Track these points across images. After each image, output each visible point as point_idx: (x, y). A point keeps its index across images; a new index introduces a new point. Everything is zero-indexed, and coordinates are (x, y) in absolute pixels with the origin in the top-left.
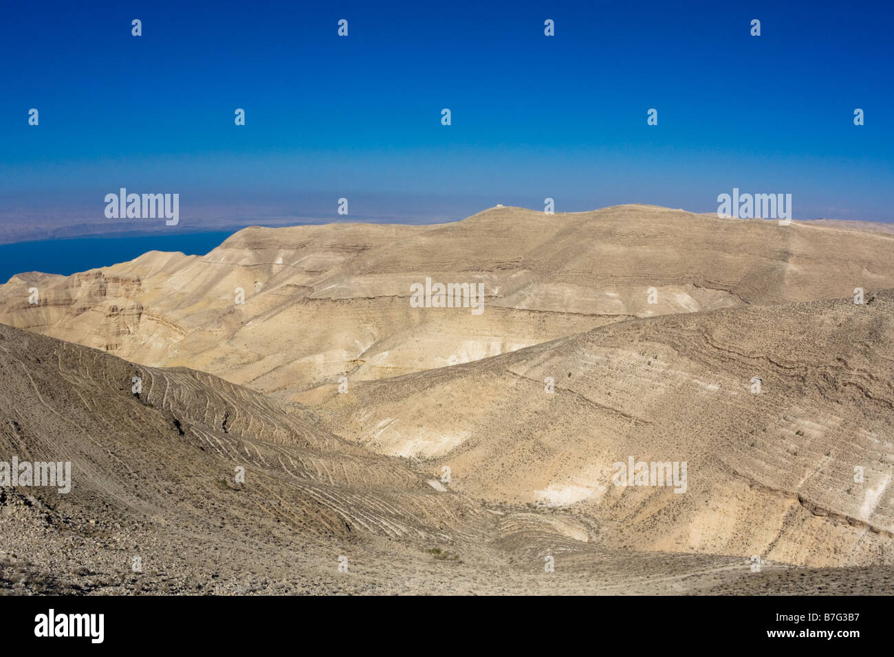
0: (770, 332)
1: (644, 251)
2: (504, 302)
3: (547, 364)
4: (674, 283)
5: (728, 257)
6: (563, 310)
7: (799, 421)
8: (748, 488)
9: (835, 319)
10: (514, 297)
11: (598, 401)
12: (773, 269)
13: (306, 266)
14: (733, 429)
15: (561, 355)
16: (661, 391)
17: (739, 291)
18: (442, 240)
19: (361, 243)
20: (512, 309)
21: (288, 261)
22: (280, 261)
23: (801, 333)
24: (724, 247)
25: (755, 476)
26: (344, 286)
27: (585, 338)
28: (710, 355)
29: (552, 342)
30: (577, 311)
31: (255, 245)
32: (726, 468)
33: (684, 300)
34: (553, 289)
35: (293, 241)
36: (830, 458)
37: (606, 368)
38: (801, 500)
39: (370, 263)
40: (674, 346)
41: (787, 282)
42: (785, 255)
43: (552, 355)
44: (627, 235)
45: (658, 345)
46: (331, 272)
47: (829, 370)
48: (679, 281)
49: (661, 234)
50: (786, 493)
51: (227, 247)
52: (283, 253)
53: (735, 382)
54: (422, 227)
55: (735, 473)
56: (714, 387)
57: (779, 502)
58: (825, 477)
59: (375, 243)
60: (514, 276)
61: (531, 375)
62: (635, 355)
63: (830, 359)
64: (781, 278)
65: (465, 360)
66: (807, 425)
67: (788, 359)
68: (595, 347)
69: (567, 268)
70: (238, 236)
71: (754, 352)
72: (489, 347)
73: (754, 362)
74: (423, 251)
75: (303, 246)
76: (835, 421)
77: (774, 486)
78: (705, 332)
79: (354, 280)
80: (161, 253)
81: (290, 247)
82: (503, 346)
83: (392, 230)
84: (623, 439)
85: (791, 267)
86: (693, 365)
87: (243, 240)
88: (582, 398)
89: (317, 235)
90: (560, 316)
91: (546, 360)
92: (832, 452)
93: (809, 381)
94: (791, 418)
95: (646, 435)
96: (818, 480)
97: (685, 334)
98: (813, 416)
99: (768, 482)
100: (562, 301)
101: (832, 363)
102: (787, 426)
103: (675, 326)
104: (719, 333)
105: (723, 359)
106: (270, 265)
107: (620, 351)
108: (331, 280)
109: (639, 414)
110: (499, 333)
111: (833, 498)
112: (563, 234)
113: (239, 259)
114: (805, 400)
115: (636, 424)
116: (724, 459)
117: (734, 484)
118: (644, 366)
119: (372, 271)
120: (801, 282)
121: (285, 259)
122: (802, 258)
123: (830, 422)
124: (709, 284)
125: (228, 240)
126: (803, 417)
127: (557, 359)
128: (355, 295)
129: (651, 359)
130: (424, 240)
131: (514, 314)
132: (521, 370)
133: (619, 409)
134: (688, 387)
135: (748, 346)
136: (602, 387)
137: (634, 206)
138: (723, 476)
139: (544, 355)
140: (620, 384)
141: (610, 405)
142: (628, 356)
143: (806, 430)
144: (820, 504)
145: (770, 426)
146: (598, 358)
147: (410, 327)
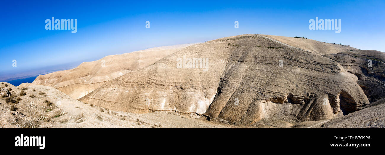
0: (136, 76)
1: (111, 65)
2: (87, 83)
3: (96, 94)
4: (118, 71)
5: (127, 62)
6: (98, 82)
7: (145, 93)
8: (139, 111)
9: (147, 70)
10: (89, 81)
11: (106, 100)
12: (137, 62)
13: (51, 82)
14: (133, 99)
15: (98, 92)
16: (118, 95)
17: (131, 69)
18: (74, 72)
19: (60, 75)
20: (89, 84)
21: (47, 81)
22: (46, 82)
23: (141, 75)
24: (126, 60)
25: (139, 107)
26: (57, 85)
27: (102, 87)
28: (126, 84)
29: (96, 89)
30: (101, 81)
31: (41, 79)
32: (133, 108)
33: (121, 74)
34: (96, 78)
35: (48, 77)
36: (153, 99)
37: (107, 93)
38: (150, 110)
39: (61, 79)
40: (118, 84)
41: (140, 64)
42: (139, 59)
43: (96, 92)
44: (107, 63)
45: (115, 85)
46: (55, 83)
47: (148, 81)
48: (119, 70)
49: (114, 61)
50: (146, 109)
51: (36, 80)
52: (46, 80)
53: (131, 89)
54: (70, 70)
55: (136, 108)
56: (127, 91)
57: (146, 111)
58: (153, 103)
59: (62, 75)
60: (88, 77)
61: (93, 98)
62: (112, 88)
63: (148, 79)
64: (138, 64)
65: (82, 97)
66: (146, 94)
67: (140, 81)
68: (104, 89)
69: (98, 72)
70: (38, 78)
71: (133, 82)
72: (86, 93)
73: (134, 84)
74: (71, 75)
75: (49, 78)
76: (152, 91)
77: (144, 108)
78: (124, 80)
79: (59, 84)
80: (24, 83)
81: (47, 79)
82: (88, 92)
83: (65, 71)
84: (112, 107)
85: (140, 61)
86: (123, 87)
87: (39, 78)
88: (103, 100)
89: (52, 75)
90: (98, 83)
91: (96, 93)
92: (153, 98)
93: (145, 85)
94: (143, 93)
95: (116, 105)
96: (151, 104)
97: (120, 81)
98: (147, 91)
99: (142, 108)
100: (98, 80)
101: (148, 80)
102: (143, 95)
103: (118, 80)
104: (126, 79)
105: (128, 85)
106: (44, 83)
107: (109, 88)
108: (55, 84)
109: (114, 101)
110: (87, 90)
111: (155, 107)
112: (96, 65)
113: (39, 82)
114: (145, 89)
115: (114, 103)
116: (133, 106)
117: (136, 110)
118: (114, 90)
119: (62, 81)
120: (143, 64)
121: (46, 81)
122: (143, 58)
123: (151, 92)
124: (125, 69)
125: (36, 79)
126: (145, 92)
127: (97, 93)
128: (60, 87)
129: (115, 88)
130: (71, 73)
131: (89, 85)
132: (91, 97)
133: (110, 101)
134: (123, 93)
135: (132, 80)
136: (107, 97)
137: (108, 56)
138: (134, 109)
139: (95, 92)
140: (110, 95)
141: (109, 101)
142: (110, 89)
143: (147, 95)
144: (153, 109)
145: (140, 96)
146: (105, 91)
147: (70, 92)
